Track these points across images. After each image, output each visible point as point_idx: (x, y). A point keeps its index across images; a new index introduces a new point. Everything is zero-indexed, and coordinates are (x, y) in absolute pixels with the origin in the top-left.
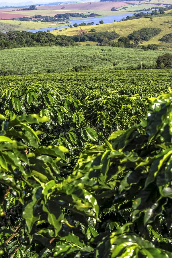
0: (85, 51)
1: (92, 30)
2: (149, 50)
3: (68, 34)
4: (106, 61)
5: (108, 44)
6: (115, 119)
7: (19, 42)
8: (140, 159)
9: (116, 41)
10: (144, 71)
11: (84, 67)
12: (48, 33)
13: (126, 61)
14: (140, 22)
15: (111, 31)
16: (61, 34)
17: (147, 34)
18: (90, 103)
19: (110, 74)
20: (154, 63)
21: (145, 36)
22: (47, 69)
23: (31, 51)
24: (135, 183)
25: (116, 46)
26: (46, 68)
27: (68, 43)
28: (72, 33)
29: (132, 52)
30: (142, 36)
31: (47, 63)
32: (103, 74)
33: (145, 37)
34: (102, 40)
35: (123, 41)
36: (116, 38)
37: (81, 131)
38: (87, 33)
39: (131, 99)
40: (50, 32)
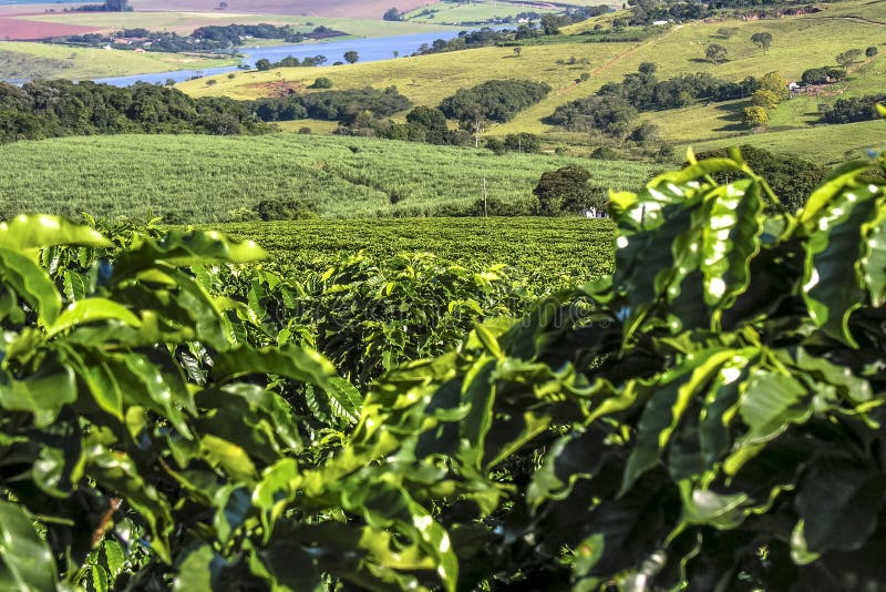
0: (296, 151)
1: (319, 83)
2: (510, 152)
3: (236, 93)
4: (367, 185)
5: (373, 130)
6: (425, 349)
7: (67, 118)
8: (605, 386)
9: (400, 120)
10: (494, 221)
11: (291, 205)
12: (170, 87)
13: (433, 186)
14: (479, 60)
15: (384, 87)
16: (214, 92)
17: (503, 101)
18: (337, 294)
19: (381, 231)
20: (526, 194)
21: (497, 104)
22: (164, 209)
23: (109, 149)
24: (588, 476)
25: (401, 137)
26: (160, 208)
27: (236, 123)
28: (251, 90)
29: (454, 158)
30: (487, 105)
31: (163, 189)
32: (356, 228)
33: (496, 110)
34: (354, 116)
35: (423, 122)
36: (401, 110)
37: (306, 388)
38: (302, 91)
39: (479, 281)
40: (177, 86)
